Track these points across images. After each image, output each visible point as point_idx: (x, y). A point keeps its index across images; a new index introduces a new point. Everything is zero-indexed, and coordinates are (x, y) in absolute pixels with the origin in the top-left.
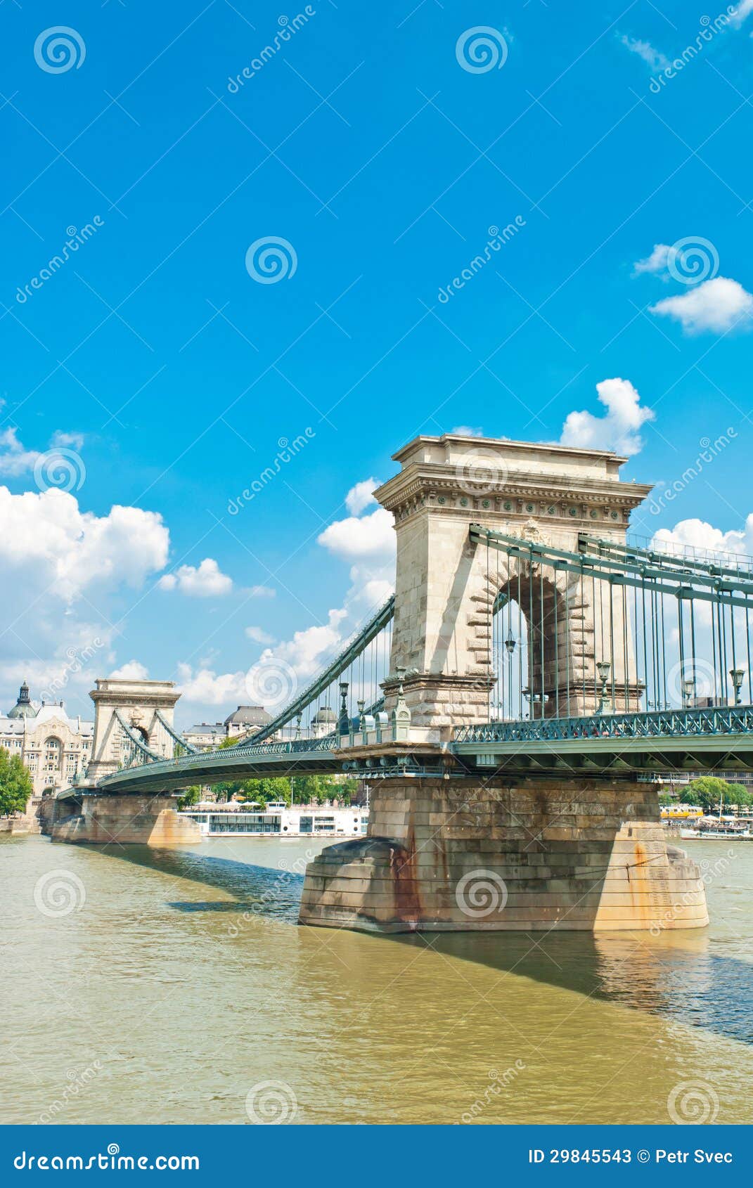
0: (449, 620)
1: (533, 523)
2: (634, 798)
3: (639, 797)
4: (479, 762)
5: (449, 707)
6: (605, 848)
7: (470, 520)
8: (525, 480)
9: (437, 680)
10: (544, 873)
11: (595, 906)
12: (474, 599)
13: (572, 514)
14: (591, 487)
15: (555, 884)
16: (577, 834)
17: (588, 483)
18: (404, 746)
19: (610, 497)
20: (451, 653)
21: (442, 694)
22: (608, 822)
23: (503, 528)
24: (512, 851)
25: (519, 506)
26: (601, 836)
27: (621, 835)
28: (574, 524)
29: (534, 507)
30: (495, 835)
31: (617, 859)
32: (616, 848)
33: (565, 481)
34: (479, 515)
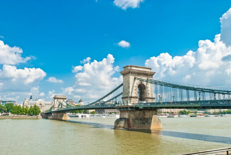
0: (132, 89)
1: (142, 77)
2: (154, 112)
3: (155, 112)
4: (139, 108)
5: (133, 101)
6: (151, 119)
7: (134, 76)
9: (131, 97)
10: (145, 122)
11: (151, 126)
12: (135, 87)
13: (146, 76)
15: (146, 123)
16: (148, 117)
17: (148, 72)
18: (129, 106)
20: (133, 94)
21: (132, 99)
22: (152, 115)
23: (139, 77)
24: (141, 119)
25: (140, 75)
26: (151, 117)
27: (153, 117)
28: (147, 77)
30: (139, 117)
31: (153, 120)
32: (153, 119)
33: (146, 71)
34: (136, 76)
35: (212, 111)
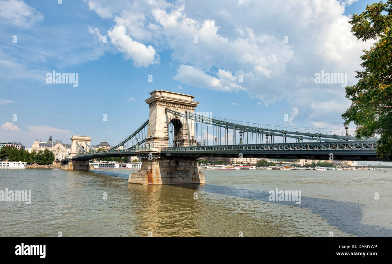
1: (177, 108)
4: (166, 155)
5: (160, 144)
7: (165, 107)
9: (158, 138)
14: (188, 102)
18: (151, 151)
19: (192, 104)
21: (159, 141)
22: (189, 166)
23: (172, 109)
28: (185, 109)
29: (177, 105)
33: (184, 100)
35: (302, 162)
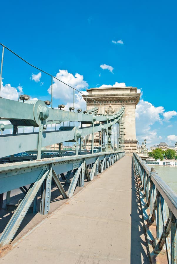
1: (110, 105)
8: (107, 96)
13: (121, 102)
14: (124, 95)
19: (129, 97)
25: (107, 102)
29: (112, 102)
33: (117, 95)
